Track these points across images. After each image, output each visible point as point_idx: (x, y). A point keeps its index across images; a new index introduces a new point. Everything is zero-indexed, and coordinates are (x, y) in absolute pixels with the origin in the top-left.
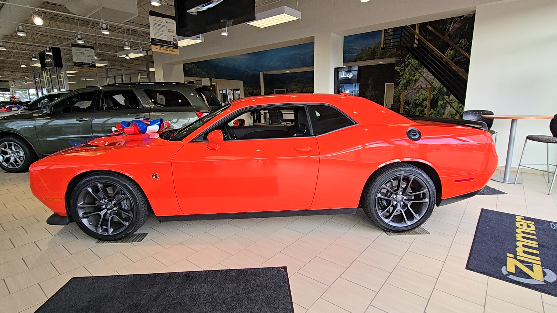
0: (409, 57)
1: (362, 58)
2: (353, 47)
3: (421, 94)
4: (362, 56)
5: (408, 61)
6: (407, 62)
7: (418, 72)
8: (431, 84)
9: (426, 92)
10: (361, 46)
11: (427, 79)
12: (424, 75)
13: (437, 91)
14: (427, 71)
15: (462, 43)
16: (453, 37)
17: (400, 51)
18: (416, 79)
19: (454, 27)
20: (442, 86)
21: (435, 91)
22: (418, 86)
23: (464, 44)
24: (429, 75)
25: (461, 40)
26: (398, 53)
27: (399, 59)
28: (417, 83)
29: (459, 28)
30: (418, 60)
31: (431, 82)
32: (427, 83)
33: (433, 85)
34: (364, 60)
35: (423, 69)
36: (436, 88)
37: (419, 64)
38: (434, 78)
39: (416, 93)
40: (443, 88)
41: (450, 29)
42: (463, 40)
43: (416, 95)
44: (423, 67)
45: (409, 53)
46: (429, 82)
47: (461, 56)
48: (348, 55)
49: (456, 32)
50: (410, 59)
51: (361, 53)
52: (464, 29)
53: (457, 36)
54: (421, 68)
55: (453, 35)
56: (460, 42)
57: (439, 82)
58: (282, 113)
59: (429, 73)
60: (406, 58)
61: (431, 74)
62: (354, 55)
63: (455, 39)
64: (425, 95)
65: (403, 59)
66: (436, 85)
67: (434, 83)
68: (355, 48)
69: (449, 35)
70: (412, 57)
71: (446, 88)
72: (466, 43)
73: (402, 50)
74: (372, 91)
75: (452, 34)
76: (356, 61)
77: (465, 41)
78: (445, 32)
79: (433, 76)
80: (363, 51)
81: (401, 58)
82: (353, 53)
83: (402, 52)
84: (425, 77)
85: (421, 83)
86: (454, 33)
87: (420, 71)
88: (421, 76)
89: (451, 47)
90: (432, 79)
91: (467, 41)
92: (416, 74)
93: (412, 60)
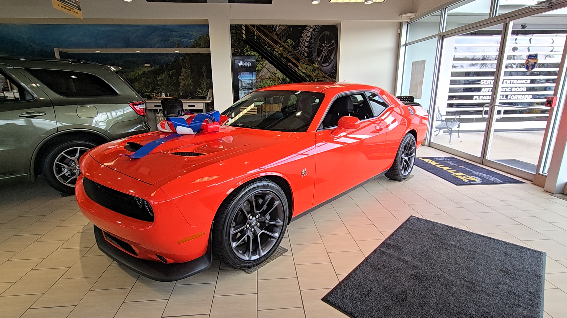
0: (247, 49)
1: (200, 45)
2: (189, 33)
3: (266, 83)
4: (201, 43)
5: (248, 53)
6: (246, 54)
7: (260, 64)
8: (275, 75)
9: (270, 82)
10: (198, 32)
11: (270, 71)
12: (266, 67)
13: (280, 80)
14: (269, 63)
15: (289, 43)
16: (280, 37)
17: (238, 43)
18: (258, 70)
19: (280, 28)
20: (285, 77)
21: (279, 81)
22: (261, 76)
23: (290, 44)
24: (271, 67)
25: (288, 40)
26: (235, 44)
27: (237, 50)
28: (260, 73)
29: (284, 29)
30: (258, 53)
31: (274, 73)
32: (270, 74)
33: (276, 75)
34: (203, 47)
35: (265, 62)
36: (280, 78)
37: (260, 56)
38: (277, 70)
39: (260, 82)
40: (286, 78)
41: (277, 29)
42: (289, 40)
43: (260, 84)
44: (264, 59)
45: (248, 46)
46: (272, 73)
47: (289, 53)
48: (184, 40)
49: (282, 32)
50: (249, 51)
51: (199, 40)
52: (289, 31)
53: (283, 36)
54: (262, 60)
55: (280, 35)
56: (287, 41)
57: (282, 74)
58: (182, 102)
59: (271, 65)
60: (245, 49)
61: (273, 66)
62: (191, 41)
63: (282, 39)
64: (269, 84)
65: (241, 51)
66: (280, 76)
67: (277, 74)
68: (191, 33)
69: (277, 34)
70: (251, 49)
71: (289, 78)
72: (292, 43)
73: (239, 42)
74: (207, 79)
75: (279, 33)
76: (194, 48)
77: (291, 41)
78: (272, 31)
79: (275, 68)
80: (201, 38)
81: (238, 49)
82: (191, 39)
83: (239, 43)
84: (267, 68)
85: (264, 74)
86: (280, 33)
87: (261, 63)
88: (263, 68)
89: (279, 45)
90: (275, 70)
91: (292, 41)
92: (258, 65)
93: (251, 52)
